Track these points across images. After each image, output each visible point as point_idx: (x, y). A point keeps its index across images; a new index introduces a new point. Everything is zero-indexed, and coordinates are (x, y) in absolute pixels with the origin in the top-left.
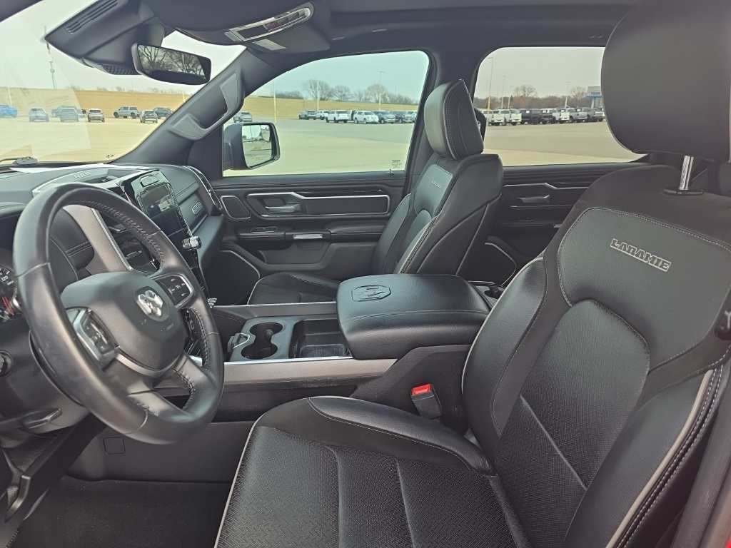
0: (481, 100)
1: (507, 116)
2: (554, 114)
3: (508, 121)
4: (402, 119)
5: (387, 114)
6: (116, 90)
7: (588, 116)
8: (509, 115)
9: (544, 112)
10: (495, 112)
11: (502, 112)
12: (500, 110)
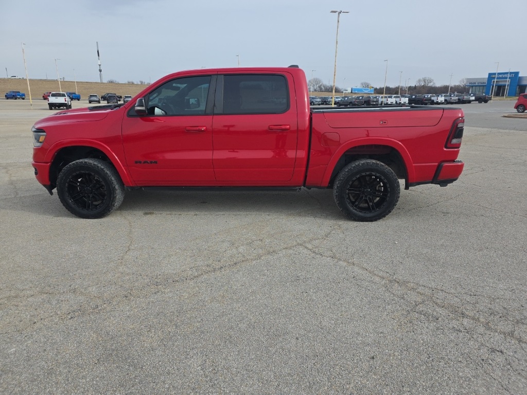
0: (391, 88)
1: (398, 100)
2: (432, 98)
3: (398, 103)
4: (325, 101)
5: (316, 99)
6: (139, 83)
7: (459, 99)
8: (399, 99)
9: (426, 97)
10: (389, 97)
11: (395, 97)
12: (393, 96)
